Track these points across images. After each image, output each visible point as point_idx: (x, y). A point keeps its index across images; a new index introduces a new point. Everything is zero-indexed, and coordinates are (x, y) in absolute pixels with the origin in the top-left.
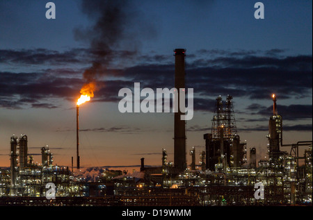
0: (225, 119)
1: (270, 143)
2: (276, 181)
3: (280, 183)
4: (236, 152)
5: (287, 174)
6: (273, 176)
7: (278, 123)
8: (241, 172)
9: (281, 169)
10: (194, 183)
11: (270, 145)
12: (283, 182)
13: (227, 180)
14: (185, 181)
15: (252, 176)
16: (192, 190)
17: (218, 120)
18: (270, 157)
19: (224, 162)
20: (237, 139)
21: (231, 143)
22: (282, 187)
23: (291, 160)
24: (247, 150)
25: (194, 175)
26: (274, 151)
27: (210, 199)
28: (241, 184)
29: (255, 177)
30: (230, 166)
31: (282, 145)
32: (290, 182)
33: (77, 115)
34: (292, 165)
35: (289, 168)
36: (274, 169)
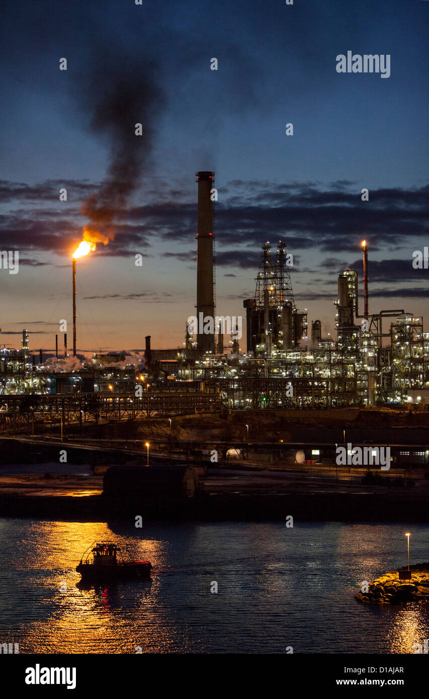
0: (275, 277)
1: (340, 312)
2: (345, 370)
3: (351, 374)
4: (286, 326)
5: (363, 360)
6: (340, 363)
7: (351, 282)
8: (292, 356)
9: (356, 352)
10: (218, 373)
11: (340, 316)
12: (356, 373)
13: (269, 369)
14: (207, 370)
15: (306, 363)
16: (212, 383)
17: (266, 279)
18: (339, 334)
19: (268, 341)
20: (288, 308)
21: (280, 312)
22: (354, 379)
23: (369, 339)
24: (307, 324)
25: (218, 361)
26: (345, 324)
27: (244, 398)
28: (291, 374)
29: (312, 364)
30: (279, 347)
31: (357, 316)
32: (367, 372)
33: (74, 273)
34: (369, 346)
35: (366, 350)
36: (342, 352)
